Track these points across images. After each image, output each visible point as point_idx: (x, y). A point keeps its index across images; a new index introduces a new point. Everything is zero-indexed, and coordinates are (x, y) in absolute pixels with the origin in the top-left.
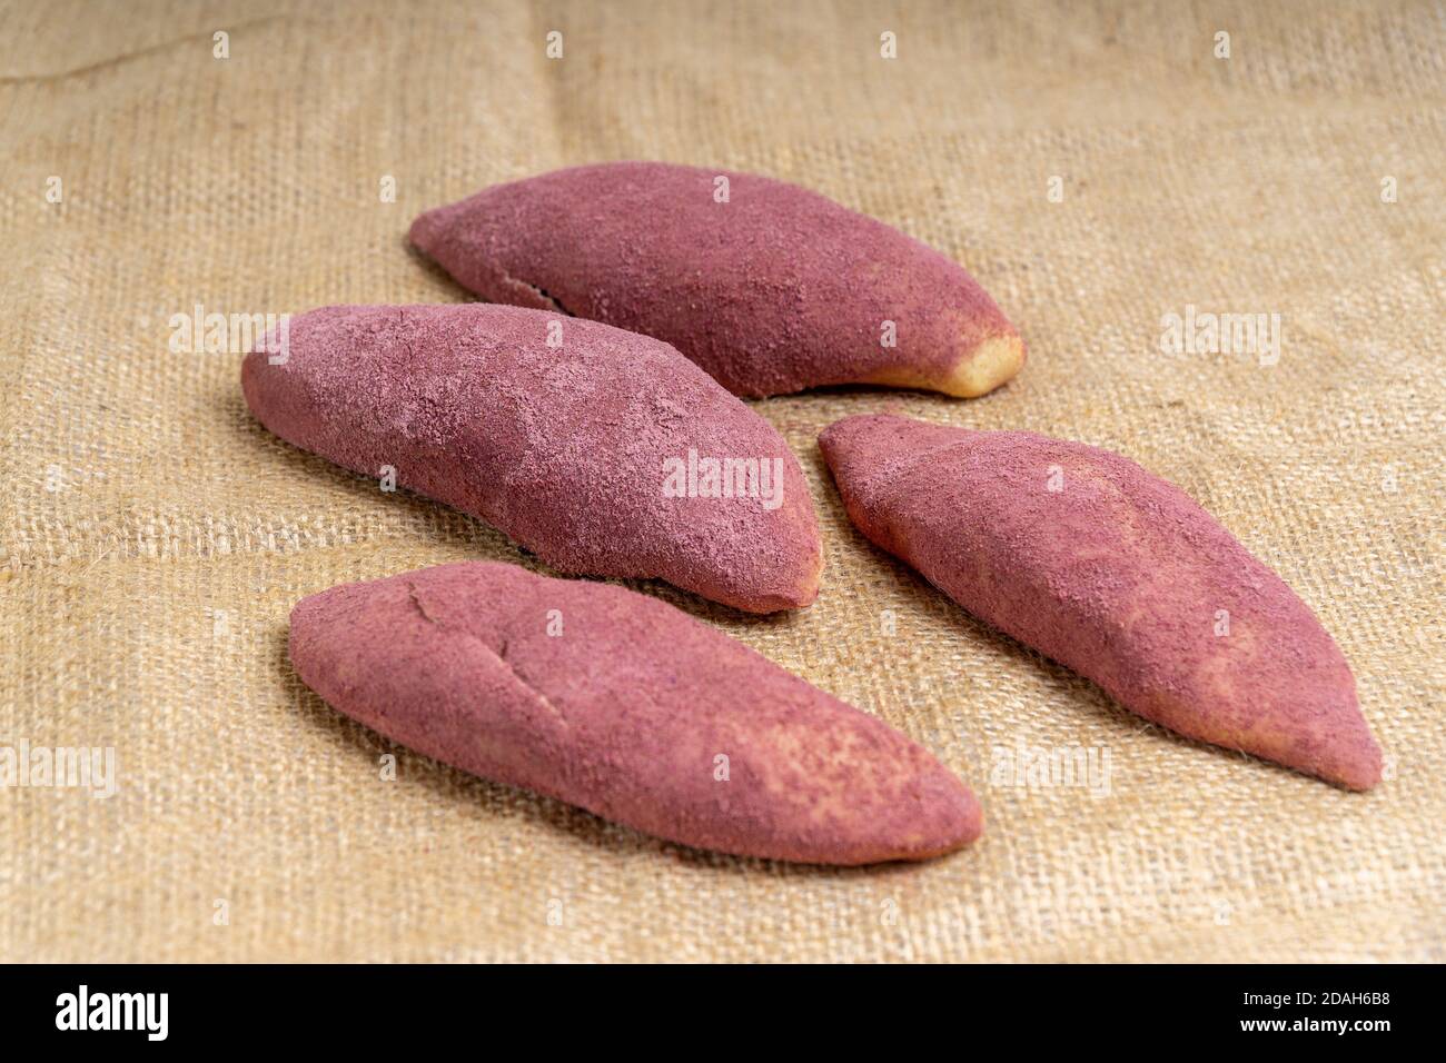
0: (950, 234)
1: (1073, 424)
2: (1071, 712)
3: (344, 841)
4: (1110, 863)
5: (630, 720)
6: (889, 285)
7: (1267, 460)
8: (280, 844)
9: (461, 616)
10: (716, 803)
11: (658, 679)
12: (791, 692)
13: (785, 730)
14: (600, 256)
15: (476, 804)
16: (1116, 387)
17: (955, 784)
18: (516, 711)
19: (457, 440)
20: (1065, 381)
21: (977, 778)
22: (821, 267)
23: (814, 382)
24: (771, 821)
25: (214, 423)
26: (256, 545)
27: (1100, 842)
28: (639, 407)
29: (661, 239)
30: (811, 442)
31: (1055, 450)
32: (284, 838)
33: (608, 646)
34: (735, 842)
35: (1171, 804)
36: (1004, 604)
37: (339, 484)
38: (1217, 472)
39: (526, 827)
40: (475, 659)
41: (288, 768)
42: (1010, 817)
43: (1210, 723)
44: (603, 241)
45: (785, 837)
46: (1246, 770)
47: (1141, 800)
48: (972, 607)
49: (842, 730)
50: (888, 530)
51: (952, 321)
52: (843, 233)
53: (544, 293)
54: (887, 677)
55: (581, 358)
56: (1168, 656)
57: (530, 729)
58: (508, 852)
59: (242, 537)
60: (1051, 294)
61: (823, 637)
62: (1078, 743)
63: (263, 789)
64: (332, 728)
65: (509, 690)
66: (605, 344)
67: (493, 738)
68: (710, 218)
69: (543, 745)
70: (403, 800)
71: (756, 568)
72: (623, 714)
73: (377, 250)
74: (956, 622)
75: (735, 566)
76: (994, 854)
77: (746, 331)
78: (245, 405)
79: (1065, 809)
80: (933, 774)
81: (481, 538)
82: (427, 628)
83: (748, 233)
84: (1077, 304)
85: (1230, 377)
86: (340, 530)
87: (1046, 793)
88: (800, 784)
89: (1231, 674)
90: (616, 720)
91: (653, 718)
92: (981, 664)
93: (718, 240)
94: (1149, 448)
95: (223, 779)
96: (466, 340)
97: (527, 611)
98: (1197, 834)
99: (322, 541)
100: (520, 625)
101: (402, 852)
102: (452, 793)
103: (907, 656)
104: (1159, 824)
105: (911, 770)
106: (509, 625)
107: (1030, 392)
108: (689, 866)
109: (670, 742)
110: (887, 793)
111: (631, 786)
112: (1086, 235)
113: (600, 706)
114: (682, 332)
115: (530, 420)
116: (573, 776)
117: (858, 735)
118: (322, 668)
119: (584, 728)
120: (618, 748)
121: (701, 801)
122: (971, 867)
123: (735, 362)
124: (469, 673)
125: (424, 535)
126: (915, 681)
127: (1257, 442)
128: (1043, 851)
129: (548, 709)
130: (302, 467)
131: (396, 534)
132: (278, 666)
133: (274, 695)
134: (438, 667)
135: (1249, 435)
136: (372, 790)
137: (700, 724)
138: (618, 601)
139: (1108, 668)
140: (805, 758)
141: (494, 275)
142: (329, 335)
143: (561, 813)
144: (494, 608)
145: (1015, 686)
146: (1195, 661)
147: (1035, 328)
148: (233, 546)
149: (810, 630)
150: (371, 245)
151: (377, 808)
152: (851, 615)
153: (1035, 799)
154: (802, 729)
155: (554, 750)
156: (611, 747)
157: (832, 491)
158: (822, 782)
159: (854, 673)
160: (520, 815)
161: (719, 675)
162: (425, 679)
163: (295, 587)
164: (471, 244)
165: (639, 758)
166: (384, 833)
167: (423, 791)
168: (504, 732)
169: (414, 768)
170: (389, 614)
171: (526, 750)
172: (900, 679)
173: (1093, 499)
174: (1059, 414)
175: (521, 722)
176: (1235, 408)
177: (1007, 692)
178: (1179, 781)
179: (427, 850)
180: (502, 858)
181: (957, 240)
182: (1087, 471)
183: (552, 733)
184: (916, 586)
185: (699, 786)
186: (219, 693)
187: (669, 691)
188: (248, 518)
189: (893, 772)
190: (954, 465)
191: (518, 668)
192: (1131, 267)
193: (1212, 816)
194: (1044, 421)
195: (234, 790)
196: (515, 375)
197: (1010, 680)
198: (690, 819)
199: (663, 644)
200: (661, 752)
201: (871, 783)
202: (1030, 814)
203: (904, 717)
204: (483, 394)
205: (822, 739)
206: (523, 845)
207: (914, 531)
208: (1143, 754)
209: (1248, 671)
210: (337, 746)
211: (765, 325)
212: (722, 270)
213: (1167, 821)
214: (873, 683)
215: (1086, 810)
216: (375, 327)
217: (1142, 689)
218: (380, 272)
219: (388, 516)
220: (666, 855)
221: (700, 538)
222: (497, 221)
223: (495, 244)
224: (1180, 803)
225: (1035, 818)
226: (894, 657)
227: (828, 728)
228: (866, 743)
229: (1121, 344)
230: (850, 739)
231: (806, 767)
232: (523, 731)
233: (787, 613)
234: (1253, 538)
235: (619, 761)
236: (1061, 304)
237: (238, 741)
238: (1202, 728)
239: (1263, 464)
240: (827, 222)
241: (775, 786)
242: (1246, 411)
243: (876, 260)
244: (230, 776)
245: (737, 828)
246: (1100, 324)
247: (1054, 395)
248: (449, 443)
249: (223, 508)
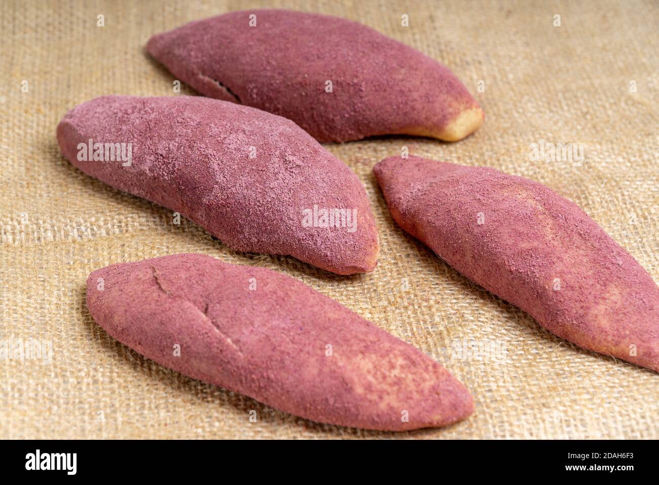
0: (439, 44)
1: (511, 156)
2: (518, 333)
3: (120, 419)
4: (545, 428)
5: (278, 352)
6: (410, 81)
7: (618, 179)
8: (84, 422)
9: (182, 290)
10: (327, 400)
11: (292, 328)
12: (366, 334)
13: (364, 358)
14: (252, 65)
15: (193, 394)
16: (533, 135)
17: (459, 386)
18: (214, 347)
19: (176, 178)
20: (505, 131)
21: (468, 376)
22: (373, 71)
23: (369, 134)
24: (358, 409)
25: (42, 161)
26: (67, 235)
27: (539, 416)
28: (276, 160)
29: (285, 56)
30: (369, 170)
31: (505, 182)
32: (86, 418)
33: (264, 309)
34: (337, 420)
35: (576, 391)
36: (480, 272)
37: (112, 197)
38: (591, 186)
39: (221, 409)
40: (190, 316)
41: (88, 374)
42: (488, 401)
43: (596, 342)
44: (252, 56)
45: (365, 418)
46: (616, 368)
47: (560, 389)
48: (461, 271)
49: (395, 356)
50: (414, 226)
51: (445, 101)
52: (384, 52)
53: (221, 84)
54: (417, 313)
55: (244, 131)
56: (572, 305)
57: (221, 357)
58: (211, 425)
59: (59, 231)
60: (495, 78)
61: (380, 288)
62: (522, 352)
63: (75, 387)
64: (112, 348)
65: (210, 334)
66: (257, 123)
67: (201, 360)
68: (312, 44)
69: (229, 366)
70: (152, 392)
71: (343, 252)
72: (274, 349)
73: (129, 56)
74: (453, 279)
75: (331, 251)
76: (480, 424)
77: (333, 107)
78: (59, 149)
79: (518, 395)
80: (446, 380)
81: (190, 230)
82: (164, 296)
83: (332, 52)
84: (509, 83)
85: (594, 127)
86: (113, 226)
87: (507, 384)
88: (373, 389)
89: (607, 315)
90: (270, 353)
91: (290, 351)
92: (467, 305)
93: (316, 57)
94: (553, 171)
95: (52, 382)
96: (180, 120)
97: (218, 287)
98: (592, 409)
99: (103, 232)
100: (215, 295)
101: (152, 426)
102: (179, 388)
103: (427, 300)
104: (570, 404)
105: (434, 378)
106: (209, 295)
107: (486, 137)
108: (312, 432)
109: (300, 366)
110: (421, 392)
111: (279, 389)
112: (512, 42)
113: (261, 344)
114: (297, 108)
115: (216, 168)
116: (246, 383)
117: (405, 359)
118: (105, 316)
119: (252, 357)
120: (272, 369)
121: (318, 399)
122: (468, 431)
123: (326, 124)
124: (187, 324)
125: (159, 228)
126: (432, 316)
127: (611, 167)
128: (507, 422)
129: (232, 346)
130: (91, 187)
131: (144, 228)
132: (81, 310)
133: (79, 328)
134: (170, 320)
135: (607, 163)
136: (134, 386)
137: (316, 355)
138: (269, 281)
139: (538, 310)
140: (375, 374)
141: (193, 74)
142: (105, 115)
143: (239, 400)
144: (200, 285)
145: (487, 318)
146: (588, 308)
147: (487, 99)
148: (54, 237)
149: (373, 284)
150: (126, 53)
151: (137, 398)
152: (395, 274)
153: (502, 389)
154: (373, 356)
155: (236, 369)
156: (267, 368)
157: (381, 199)
158: (385, 387)
159: (398, 311)
160: (217, 402)
161: (327, 325)
162: (163, 326)
163: (89, 261)
164: (180, 56)
165: (284, 374)
166: (142, 414)
167: (163, 386)
168: (208, 358)
169: (158, 372)
170: (142, 287)
171: (220, 369)
172: (424, 315)
173: (528, 212)
174: (503, 151)
175: (217, 353)
176: (598, 147)
177: (483, 322)
178: (580, 376)
179: (166, 425)
180: (208, 429)
181: (443, 47)
182: (524, 195)
183: (235, 360)
184: (429, 257)
185: (317, 390)
186: (48, 328)
187: (299, 334)
188: (63, 220)
189: (424, 380)
190: (449, 191)
191: (214, 321)
192: (537, 61)
193: (599, 398)
194: (495, 156)
195: (58, 388)
196: (207, 141)
197: (484, 315)
198: (312, 408)
199: (294, 306)
200: (296, 371)
201: (412, 387)
202: (499, 398)
203: (427, 338)
204: (190, 152)
205: (385, 362)
206: (219, 421)
207: (429, 228)
208: (559, 359)
209: (616, 313)
210: (115, 360)
211: (342, 104)
212: (319, 74)
213: (575, 401)
214: (409, 317)
215: (530, 396)
216: (130, 111)
217: (558, 323)
218: (131, 69)
219: (139, 217)
220: (298, 425)
221: (312, 236)
222: (194, 43)
223: (194, 57)
224: (581, 390)
225: (502, 401)
226: (420, 301)
227: (388, 355)
228: (409, 363)
229: (534, 108)
230: (400, 361)
231: (377, 379)
232: (219, 358)
233: (359, 274)
234: (612, 225)
235: (272, 376)
236: (500, 84)
237: (60, 359)
238: (592, 344)
239: (616, 181)
240: (375, 45)
241: (359, 390)
242: (604, 148)
243: (403, 67)
244: (56, 380)
245: (338, 413)
246: (522, 96)
247: (500, 140)
248: (172, 179)
249: (48, 214)
